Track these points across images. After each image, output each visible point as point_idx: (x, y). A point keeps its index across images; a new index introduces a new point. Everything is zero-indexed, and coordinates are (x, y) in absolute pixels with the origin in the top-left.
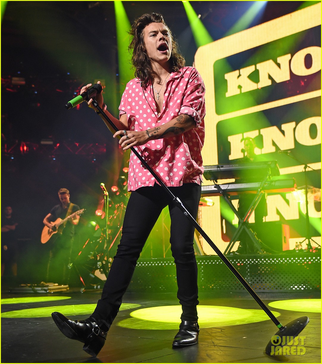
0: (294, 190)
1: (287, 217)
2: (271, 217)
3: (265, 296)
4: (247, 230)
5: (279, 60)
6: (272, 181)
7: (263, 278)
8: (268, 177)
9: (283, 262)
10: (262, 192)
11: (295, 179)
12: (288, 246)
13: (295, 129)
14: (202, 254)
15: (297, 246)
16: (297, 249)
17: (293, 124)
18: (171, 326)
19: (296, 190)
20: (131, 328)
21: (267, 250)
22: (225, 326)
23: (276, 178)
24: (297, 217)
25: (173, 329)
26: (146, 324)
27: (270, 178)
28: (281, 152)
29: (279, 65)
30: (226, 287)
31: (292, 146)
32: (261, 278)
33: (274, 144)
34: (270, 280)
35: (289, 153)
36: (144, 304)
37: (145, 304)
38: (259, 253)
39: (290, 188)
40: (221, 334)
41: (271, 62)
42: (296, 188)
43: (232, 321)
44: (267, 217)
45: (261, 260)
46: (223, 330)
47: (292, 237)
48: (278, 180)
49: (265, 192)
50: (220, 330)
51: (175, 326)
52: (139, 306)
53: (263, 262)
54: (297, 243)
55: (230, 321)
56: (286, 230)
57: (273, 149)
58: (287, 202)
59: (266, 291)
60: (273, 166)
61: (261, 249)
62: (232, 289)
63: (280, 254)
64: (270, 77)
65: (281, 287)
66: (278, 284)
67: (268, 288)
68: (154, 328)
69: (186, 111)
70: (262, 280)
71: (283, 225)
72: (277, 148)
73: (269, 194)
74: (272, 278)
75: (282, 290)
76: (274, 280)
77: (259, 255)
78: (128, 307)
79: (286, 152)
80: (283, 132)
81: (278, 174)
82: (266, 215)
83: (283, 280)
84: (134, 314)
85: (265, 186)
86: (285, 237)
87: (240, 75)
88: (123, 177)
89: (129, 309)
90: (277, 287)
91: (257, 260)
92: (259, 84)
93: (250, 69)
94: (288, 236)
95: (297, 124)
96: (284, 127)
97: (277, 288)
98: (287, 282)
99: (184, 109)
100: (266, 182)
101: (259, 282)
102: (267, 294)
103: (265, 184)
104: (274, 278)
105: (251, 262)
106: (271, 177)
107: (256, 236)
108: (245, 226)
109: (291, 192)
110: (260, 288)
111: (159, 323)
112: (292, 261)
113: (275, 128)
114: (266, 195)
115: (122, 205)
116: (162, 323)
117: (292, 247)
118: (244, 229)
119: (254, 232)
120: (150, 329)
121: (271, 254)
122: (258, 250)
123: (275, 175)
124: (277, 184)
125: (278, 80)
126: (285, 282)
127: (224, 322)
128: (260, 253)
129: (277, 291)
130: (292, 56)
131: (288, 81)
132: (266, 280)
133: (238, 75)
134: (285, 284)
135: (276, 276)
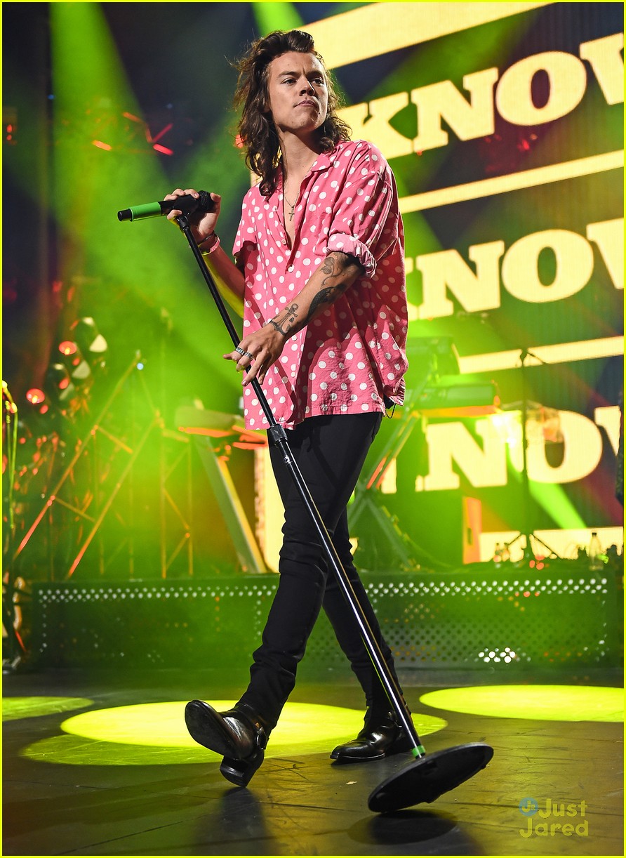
0: (494, 412)
1: (478, 481)
2: (437, 479)
3: (414, 677)
4: (374, 510)
5: (469, 82)
6: (439, 389)
7: (412, 632)
8: (429, 378)
9: (461, 591)
10: (416, 414)
11: (496, 384)
12: (477, 551)
13: (501, 259)
14: (261, 570)
15: (498, 553)
16: (499, 559)
17: (498, 247)
18: (165, 754)
19: (498, 411)
20: (60, 762)
21: (424, 562)
22: (304, 753)
23: (451, 380)
24: (501, 480)
25: (170, 762)
26: (101, 750)
27: (434, 379)
28: (465, 316)
29: (467, 95)
30: (318, 654)
31: (494, 302)
32: (407, 633)
33: (450, 295)
34: (428, 638)
35: (485, 319)
36: (99, 699)
37: (103, 699)
38: (402, 570)
39: (484, 406)
40: (293, 774)
41: (447, 87)
42: (499, 407)
43: (324, 741)
44: (428, 478)
45: (406, 586)
46: (298, 766)
47: (487, 528)
48: (456, 386)
49: (421, 413)
50: (291, 766)
51: (177, 754)
52: (87, 702)
53: (411, 590)
54: (498, 544)
55: (320, 742)
56: (473, 511)
57: (447, 309)
58: (479, 441)
59: (419, 664)
60: (442, 350)
61: (410, 557)
62: (333, 659)
63: (457, 571)
64: (445, 126)
65: (454, 654)
66: (449, 648)
67: (423, 658)
68: (120, 762)
69: (339, 246)
70: (407, 638)
71: (465, 500)
72: (458, 306)
73: (432, 421)
74: (433, 632)
75: (456, 664)
76: (438, 638)
77: (402, 573)
78: (59, 706)
79: (476, 315)
80: (472, 266)
81: (456, 371)
82: (425, 472)
83: (459, 637)
84: (70, 726)
85: (423, 399)
86: (469, 531)
87: (369, 117)
88: (59, 367)
89: (60, 711)
90: (444, 654)
91: (396, 586)
92: (417, 141)
93: (396, 103)
94: (477, 526)
95: (507, 248)
96: (475, 252)
97: (444, 659)
98: (470, 643)
99: (335, 240)
100: (426, 391)
101: (402, 643)
102: (420, 672)
103: (423, 393)
104: (438, 632)
105: (381, 591)
106: (437, 376)
107: (398, 525)
108: (369, 501)
109: (488, 416)
110: (403, 659)
111: (136, 748)
112: (484, 589)
113: (452, 256)
114: (424, 422)
115: (55, 441)
116: (142, 746)
117: (486, 555)
118: (367, 508)
119: (392, 514)
120: (110, 764)
121: (432, 572)
122: (400, 561)
123: (447, 373)
124: (453, 395)
125: (464, 134)
126: (465, 643)
127: (303, 745)
128: (406, 569)
129: (446, 664)
130: (501, 74)
131: (489, 137)
132: (417, 638)
133: (365, 115)
134: (465, 648)
135: (443, 626)
